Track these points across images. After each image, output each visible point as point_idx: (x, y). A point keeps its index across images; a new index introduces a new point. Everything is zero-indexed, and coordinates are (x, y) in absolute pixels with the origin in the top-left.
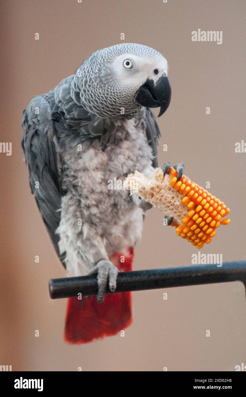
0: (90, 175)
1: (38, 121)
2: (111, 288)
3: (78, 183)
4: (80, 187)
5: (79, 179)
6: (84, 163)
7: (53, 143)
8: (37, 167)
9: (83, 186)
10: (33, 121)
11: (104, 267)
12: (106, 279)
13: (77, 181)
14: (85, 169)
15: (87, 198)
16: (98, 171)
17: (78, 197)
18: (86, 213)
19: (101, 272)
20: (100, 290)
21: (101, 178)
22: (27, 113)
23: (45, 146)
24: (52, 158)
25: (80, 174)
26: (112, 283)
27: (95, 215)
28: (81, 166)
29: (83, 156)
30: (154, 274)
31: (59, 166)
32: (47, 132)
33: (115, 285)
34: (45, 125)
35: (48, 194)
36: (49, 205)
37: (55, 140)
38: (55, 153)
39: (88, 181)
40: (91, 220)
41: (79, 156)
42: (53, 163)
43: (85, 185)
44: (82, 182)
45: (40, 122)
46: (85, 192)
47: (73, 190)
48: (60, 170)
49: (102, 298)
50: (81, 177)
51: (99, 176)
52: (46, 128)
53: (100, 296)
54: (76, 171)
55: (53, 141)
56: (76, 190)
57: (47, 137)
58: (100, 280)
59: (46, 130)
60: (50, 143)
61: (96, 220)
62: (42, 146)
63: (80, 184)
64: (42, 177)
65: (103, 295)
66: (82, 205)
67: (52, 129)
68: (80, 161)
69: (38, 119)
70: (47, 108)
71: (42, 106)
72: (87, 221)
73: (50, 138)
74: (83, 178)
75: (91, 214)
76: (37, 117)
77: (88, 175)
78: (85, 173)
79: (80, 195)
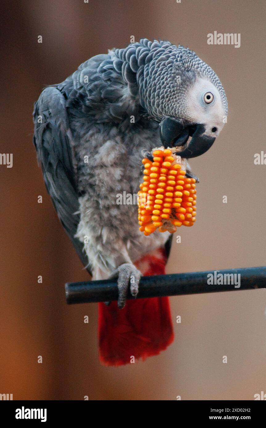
0: (108, 172)
1: (50, 114)
2: (132, 292)
3: (95, 181)
4: (98, 186)
5: (96, 178)
6: (101, 159)
7: (66, 137)
8: (50, 164)
9: (101, 184)
10: (44, 114)
11: (125, 270)
12: (127, 283)
13: (94, 179)
14: (102, 166)
15: (106, 197)
16: (117, 167)
17: (95, 199)
18: (106, 215)
19: (122, 275)
20: (121, 295)
21: (121, 175)
22: (38, 105)
23: (58, 141)
24: (66, 155)
25: (97, 171)
26: (134, 287)
27: (115, 217)
28: (98, 161)
29: (99, 151)
31: (74, 162)
32: (59, 126)
33: (137, 289)
34: (58, 119)
35: (64, 194)
36: (65, 206)
37: (69, 134)
38: (69, 148)
39: (106, 179)
40: (111, 223)
41: (95, 150)
42: (67, 160)
43: (103, 183)
44: (100, 180)
45: (52, 115)
46: (103, 191)
47: (90, 190)
48: (75, 167)
49: (122, 304)
50: (99, 175)
51: (117, 173)
52: (58, 121)
53: (121, 301)
54: (93, 168)
55: (67, 136)
56: (94, 191)
57: (60, 131)
58: (121, 285)
59: (58, 123)
60: (63, 138)
61: (116, 223)
62: (55, 141)
63: (97, 182)
64: (57, 176)
65: (124, 300)
66: (101, 207)
67: (65, 123)
68: (97, 156)
69: (49, 112)
70: (60, 100)
71: (53, 97)
72: (106, 225)
73: (63, 133)
74: (101, 176)
75: (111, 216)
76: (48, 109)
77: (106, 172)
78: (103, 170)
79: (98, 196)
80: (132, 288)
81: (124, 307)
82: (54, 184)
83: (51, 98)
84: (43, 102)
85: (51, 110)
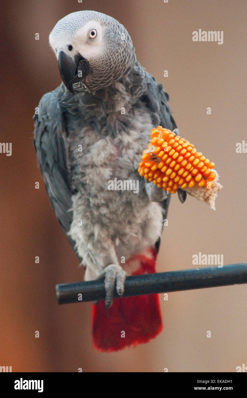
0: (98, 172)
1: (48, 117)
2: (118, 291)
3: (86, 180)
4: (89, 185)
5: (87, 177)
6: (92, 159)
7: (61, 139)
8: (47, 164)
9: (91, 183)
10: (42, 118)
11: (111, 271)
12: (113, 283)
13: (85, 178)
14: (93, 165)
15: (96, 196)
16: (107, 168)
17: (87, 197)
18: (96, 213)
19: (108, 276)
20: (108, 294)
21: (110, 175)
23: (54, 143)
24: (61, 156)
25: (88, 171)
26: (119, 286)
27: (105, 215)
28: (89, 161)
31: (68, 163)
32: (56, 128)
33: (122, 289)
34: (54, 122)
35: (59, 193)
37: (64, 136)
38: (63, 150)
39: (96, 178)
40: (101, 221)
41: (87, 149)
43: (93, 182)
45: (50, 118)
46: (93, 190)
47: (81, 188)
48: (69, 168)
49: (110, 302)
50: (89, 174)
51: (107, 173)
52: (55, 124)
54: (84, 167)
56: (85, 190)
57: (56, 133)
58: (108, 285)
59: (54, 126)
60: (59, 140)
61: (105, 220)
62: (51, 143)
63: (88, 182)
64: (52, 175)
66: (92, 205)
67: (61, 125)
69: (47, 115)
71: (51, 102)
72: (98, 222)
73: (58, 134)
74: (91, 176)
75: (100, 214)
76: (46, 112)
77: (96, 171)
78: (94, 169)
79: (89, 195)
80: (118, 288)
83: (49, 103)
84: (42, 107)
85: (48, 114)
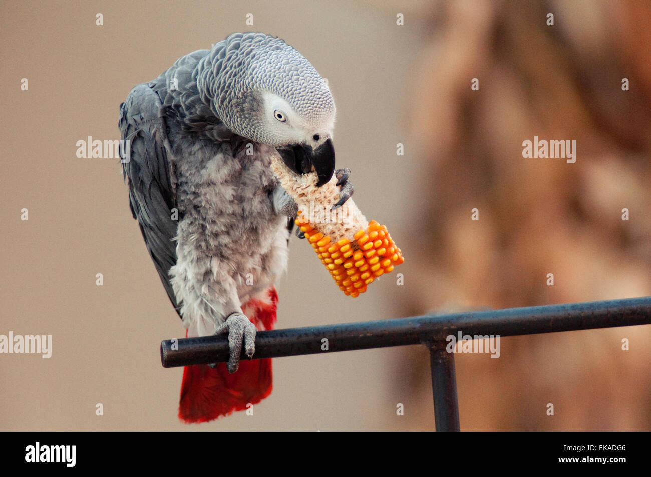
0: (217, 191)
1: (142, 119)
2: (247, 352)
3: (201, 202)
4: (204, 207)
5: (202, 197)
6: (209, 175)
7: (163, 149)
8: (142, 183)
9: (208, 206)
10: (134, 119)
11: (237, 323)
12: (241, 341)
13: (199, 199)
14: (210, 183)
15: (214, 222)
16: (228, 185)
17: (201, 222)
18: (213, 243)
19: (233, 330)
20: (233, 356)
21: (233, 195)
22: (126, 108)
23: (152, 154)
24: (162, 170)
25: (203, 190)
26: (250, 345)
27: (226, 245)
28: (205, 178)
29: (207, 165)
30: (307, 335)
31: (173, 180)
32: (155, 134)
33: (254, 349)
34: (152, 126)
35: (159, 220)
36: (160, 234)
37: (166, 144)
38: (166, 163)
39: (215, 199)
40: (221, 253)
41: (202, 164)
42: (163, 177)
43: (211, 204)
44: (207, 201)
45: (145, 120)
46: (211, 214)
47: (193, 212)
48: (174, 186)
49: (235, 367)
50: (206, 194)
51: (229, 192)
52: (153, 129)
53: (233, 364)
54: (198, 186)
55: (164, 147)
56: (199, 212)
57: (156, 141)
58: (233, 342)
59: (153, 132)
60: (159, 149)
61: (227, 252)
62: (149, 154)
63: (203, 204)
64: (150, 197)
65: (237, 362)
66: (207, 232)
67: (161, 130)
68: (203, 172)
69: (141, 116)
70: (155, 101)
71: (146, 98)
72: (216, 255)
73: (159, 142)
74: (208, 196)
75: (220, 245)
76: (140, 113)
77: (215, 190)
78: (211, 188)
79: (204, 219)
80: (248, 347)
81: (237, 371)
82: (146, 208)
83: (144, 99)
84: (133, 104)
85: (143, 114)
